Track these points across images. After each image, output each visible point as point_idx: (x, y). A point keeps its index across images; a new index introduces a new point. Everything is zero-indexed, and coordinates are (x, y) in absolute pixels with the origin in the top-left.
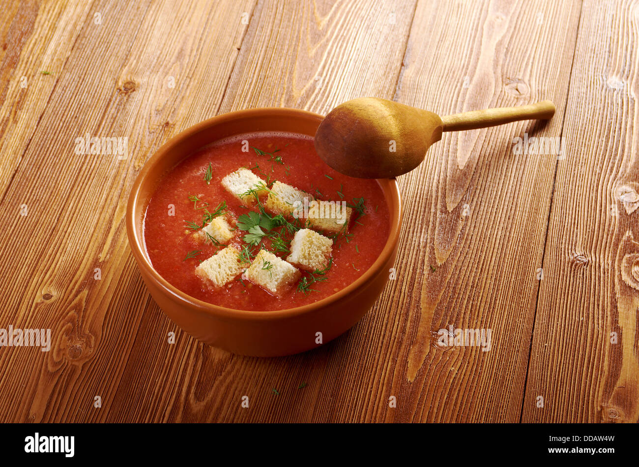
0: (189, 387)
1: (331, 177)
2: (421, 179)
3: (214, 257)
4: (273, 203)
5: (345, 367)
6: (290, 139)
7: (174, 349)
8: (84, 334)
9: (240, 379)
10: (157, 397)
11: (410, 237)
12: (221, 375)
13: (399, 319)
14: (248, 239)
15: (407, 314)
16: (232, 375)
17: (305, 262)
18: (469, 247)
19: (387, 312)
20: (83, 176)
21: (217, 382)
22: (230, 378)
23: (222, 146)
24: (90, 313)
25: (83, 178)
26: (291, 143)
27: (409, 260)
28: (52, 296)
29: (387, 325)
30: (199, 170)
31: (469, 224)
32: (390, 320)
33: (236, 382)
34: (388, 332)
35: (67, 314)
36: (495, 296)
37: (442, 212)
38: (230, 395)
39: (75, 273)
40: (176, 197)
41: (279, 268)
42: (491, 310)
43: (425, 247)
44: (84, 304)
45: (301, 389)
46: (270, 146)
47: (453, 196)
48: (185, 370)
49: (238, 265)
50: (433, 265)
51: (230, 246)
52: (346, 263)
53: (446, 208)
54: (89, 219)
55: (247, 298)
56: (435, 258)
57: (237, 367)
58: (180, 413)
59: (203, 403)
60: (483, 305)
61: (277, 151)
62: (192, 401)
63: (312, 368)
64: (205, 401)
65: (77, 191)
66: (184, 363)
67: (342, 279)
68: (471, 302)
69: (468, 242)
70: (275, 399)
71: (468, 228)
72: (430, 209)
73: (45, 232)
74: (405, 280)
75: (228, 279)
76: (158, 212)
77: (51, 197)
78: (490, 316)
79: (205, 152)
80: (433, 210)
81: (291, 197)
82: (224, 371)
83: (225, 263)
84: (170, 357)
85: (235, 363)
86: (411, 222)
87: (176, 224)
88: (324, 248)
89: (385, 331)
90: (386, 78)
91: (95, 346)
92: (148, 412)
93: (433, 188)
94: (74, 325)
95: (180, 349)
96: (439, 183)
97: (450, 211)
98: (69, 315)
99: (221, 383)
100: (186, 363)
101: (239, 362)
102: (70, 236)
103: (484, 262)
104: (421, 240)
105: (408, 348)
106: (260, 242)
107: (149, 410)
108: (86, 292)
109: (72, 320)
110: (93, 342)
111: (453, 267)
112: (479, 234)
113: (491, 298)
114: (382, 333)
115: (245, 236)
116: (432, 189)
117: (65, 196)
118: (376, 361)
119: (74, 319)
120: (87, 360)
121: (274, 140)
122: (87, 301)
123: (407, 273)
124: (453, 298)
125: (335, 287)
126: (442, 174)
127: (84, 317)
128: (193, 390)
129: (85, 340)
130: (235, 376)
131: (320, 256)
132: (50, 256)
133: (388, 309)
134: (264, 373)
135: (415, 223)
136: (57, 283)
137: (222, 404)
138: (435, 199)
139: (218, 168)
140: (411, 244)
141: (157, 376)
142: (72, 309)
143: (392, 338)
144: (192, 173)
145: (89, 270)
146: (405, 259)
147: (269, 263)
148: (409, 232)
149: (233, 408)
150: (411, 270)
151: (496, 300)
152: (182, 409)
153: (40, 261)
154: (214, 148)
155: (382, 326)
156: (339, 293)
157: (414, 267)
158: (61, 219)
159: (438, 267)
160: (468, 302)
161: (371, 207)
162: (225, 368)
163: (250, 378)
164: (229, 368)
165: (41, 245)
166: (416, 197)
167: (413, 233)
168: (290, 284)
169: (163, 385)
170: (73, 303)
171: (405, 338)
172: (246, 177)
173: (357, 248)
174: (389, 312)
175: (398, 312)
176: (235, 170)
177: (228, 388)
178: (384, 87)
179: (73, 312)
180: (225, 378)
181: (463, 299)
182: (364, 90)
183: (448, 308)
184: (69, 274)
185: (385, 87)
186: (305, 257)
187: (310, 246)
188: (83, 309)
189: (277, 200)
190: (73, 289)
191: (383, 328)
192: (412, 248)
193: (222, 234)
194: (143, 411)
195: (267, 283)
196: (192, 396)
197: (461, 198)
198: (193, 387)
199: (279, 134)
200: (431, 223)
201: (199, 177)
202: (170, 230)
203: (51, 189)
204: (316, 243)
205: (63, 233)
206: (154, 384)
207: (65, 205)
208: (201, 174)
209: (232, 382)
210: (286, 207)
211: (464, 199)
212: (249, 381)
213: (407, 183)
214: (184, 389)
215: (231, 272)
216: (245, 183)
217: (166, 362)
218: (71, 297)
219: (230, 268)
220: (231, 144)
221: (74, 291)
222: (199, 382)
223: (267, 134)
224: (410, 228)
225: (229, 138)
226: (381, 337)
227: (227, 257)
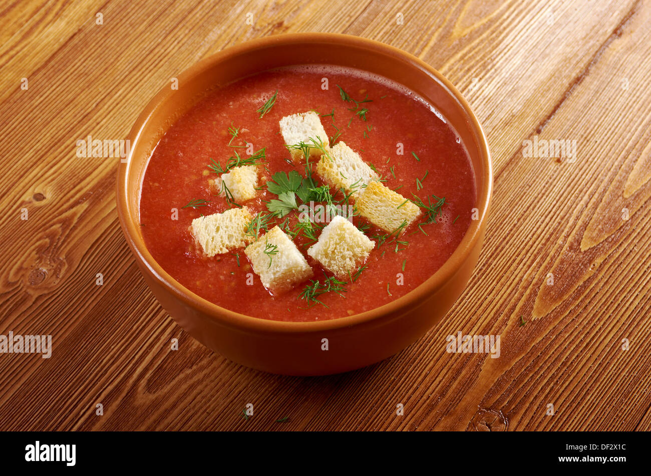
0: (146, 370)
1: (418, 156)
2: (565, 195)
3: (218, 216)
4: (324, 169)
5: (347, 413)
6: (391, 90)
7: (152, 314)
8: (58, 259)
9: (212, 381)
10: (102, 369)
11: (512, 268)
12: (191, 368)
13: (446, 374)
14: (273, 206)
15: (459, 372)
16: (204, 372)
17: (324, 261)
18: (585, 308)
19: (435, 359)
20: (150, 60)
21: (182, 376)
22: (201, 375)
23: (303, 74)
24: (76, 235)
25: (150, 63)
26: (390, 96)
27: (497, 298)
28: (44, 198)
29: (425, 376)
30: (259, 96)
31: (600, 276)
32: (433, 371)
33: (205, 383)
34: (423, 386)
35: (52, 226)
36: (588, 387)
37: (571, 247)
38: (189, 399)
39: (84, 178)
40: (214, 123)
41: (284, 258)
42: (574, 405)
43: (526, 288)
44: (75, 220)
45: (278, 422)
46: (362, 91)
47: (596, 232)
48: (152, 346)
49: (243, 235)
50: (523, 316)
51: (245, 208)
52: (380, 279)
53: (580, 245)
54: (132, 115)
55: (233, 284)
56: (532, 308)
57: (215, 364)
58: (120, 399)
59: (152, 397)
60: (566, 394)
61: (367, 102)
62: (140, 389)
63: (305, 400)
64: (156, 395)
65: (135, 78)
66: (154, 336)
67: (365, 300)
68: (552, 385)
69: (587, 301)
70: (241, 424)
71: (596, 281)
72: (558, 238)
73: (75, 116)
74: (479, 324)
75: (221, 249)
76: (184, 135)
77: (102, 75)
78: (568, 414)
79: (278, 75)
80: (560, 242)
81: (351, 168)
82: (197, 364)
83: (227, 227)
84: (142, 322)
85: (215, 358)
86: (523, 248)
87: (197, 158)
88: (358, 250)
89: (420, 384)
90: (584, 45)
91: (63, 277)
92: (83, 383)
93: (574, 212)
94: (51, 244)
95: (159, 317)
96: (586, 206)
97: (582, 250)
98: (52, 228)
99: (188, 377)
100: (156, 337)
101: (221, 359)
102: (100, 131)
103: (595, 335)
104: (525, 277)
105: (439, 418)
106: (286, 216)
107: (85, 381)
108: (85, 206)
109: (52, 236)
110: (63, 271)
111: (551, 328)
112: (608, 295)
113: (582, 390)
114: (415, 386)
115: (272, 201)
116: (572, 212)
117: (119, 78)
118: (390, 420)
119: (56, 235)
120: (46, 292)
121: (371, 84)
122: (81, 219)
123: (485, 315)
124: (530, 371)
125: (350, 309)
126: (596, 196)
127: (68, 236)
128: (148, 376)
129: (55, 265)
130: (207, 376)
131: (348, 259)
132: (66, 148)
133: (438, 355)
134: (244, 385)
135: (528, 251)
136: (58, 183)
137: (174, 406)
138: (571, 227)
139: (284, 102)
140: (508, 278)
141: (115, 342)
142: (59, 222)
143: (425, 397)
144: (249, 97)
145: (102, 179)
146: (491, 296)
147: (276, 247)
148: (514, 260)
149: (184, 416)
150: (492, 314)
151: (587, 393)
152: (124, 394)
153: (51, 151)
154: (291, 73)
155: (420, 375)
156: (352, 317)
157: (498, 311)
158: (101, 105)
159: (530, 321)
160: (548, 384)
161: (449, 215)
162: (199, 362)
163: (224, 385)
164: (204, 362)
165: (62, 130)
166: (546, 217)
167: (519, 264)
168: (293, 283)
169: (116, 356)
170: (64, 215)
171: (441, 403)
172: (310, 125)
173: (404, 264)
174: (438, 360)
175: (449, 364)
176: (304, 111)
177: (192, 387)
178: (576, 55)
179: (58, 225)
180: (194, 373)
181: (543, 377)
182: (548, 51)
183: (517, 382)
184: (77, 176)
185: (578, 56)
186: (326, 255)
187: (338, 241)
188: (72, 226)
189: (331, 166)
190: (72, 197)
191: (420, 379)
192: (508, 283)
193: (241, 189)
194: (77, 380)
195: (262, 272)
196: (143, 382)
197: (606, 237)
198: (151, 372)
199: (380, 79)
200: (548, 258)
201: (254, 106)
202: (185, 163)
203: (107, 65)
204: (348, 240)
205: (95, 124)
206: (108, 349)
207: (113, 89)
208: (259, 103)
209: (199, 382)
210: (338, 180)
211: (610, 240)
212: (220, 388)
213: (544, 194)
214: (139, 370)
215: (230, 242)
216: (305, 132)
217: (135, 327)
218: (65, 206)
219: (230, 237)
220: (314, 74)
221: (72, 201)
222: (160, 367)
223: (366, 75)
224: (518, 256)
225: (315, 66)
226: (411, 391)
227: (233, 220)
